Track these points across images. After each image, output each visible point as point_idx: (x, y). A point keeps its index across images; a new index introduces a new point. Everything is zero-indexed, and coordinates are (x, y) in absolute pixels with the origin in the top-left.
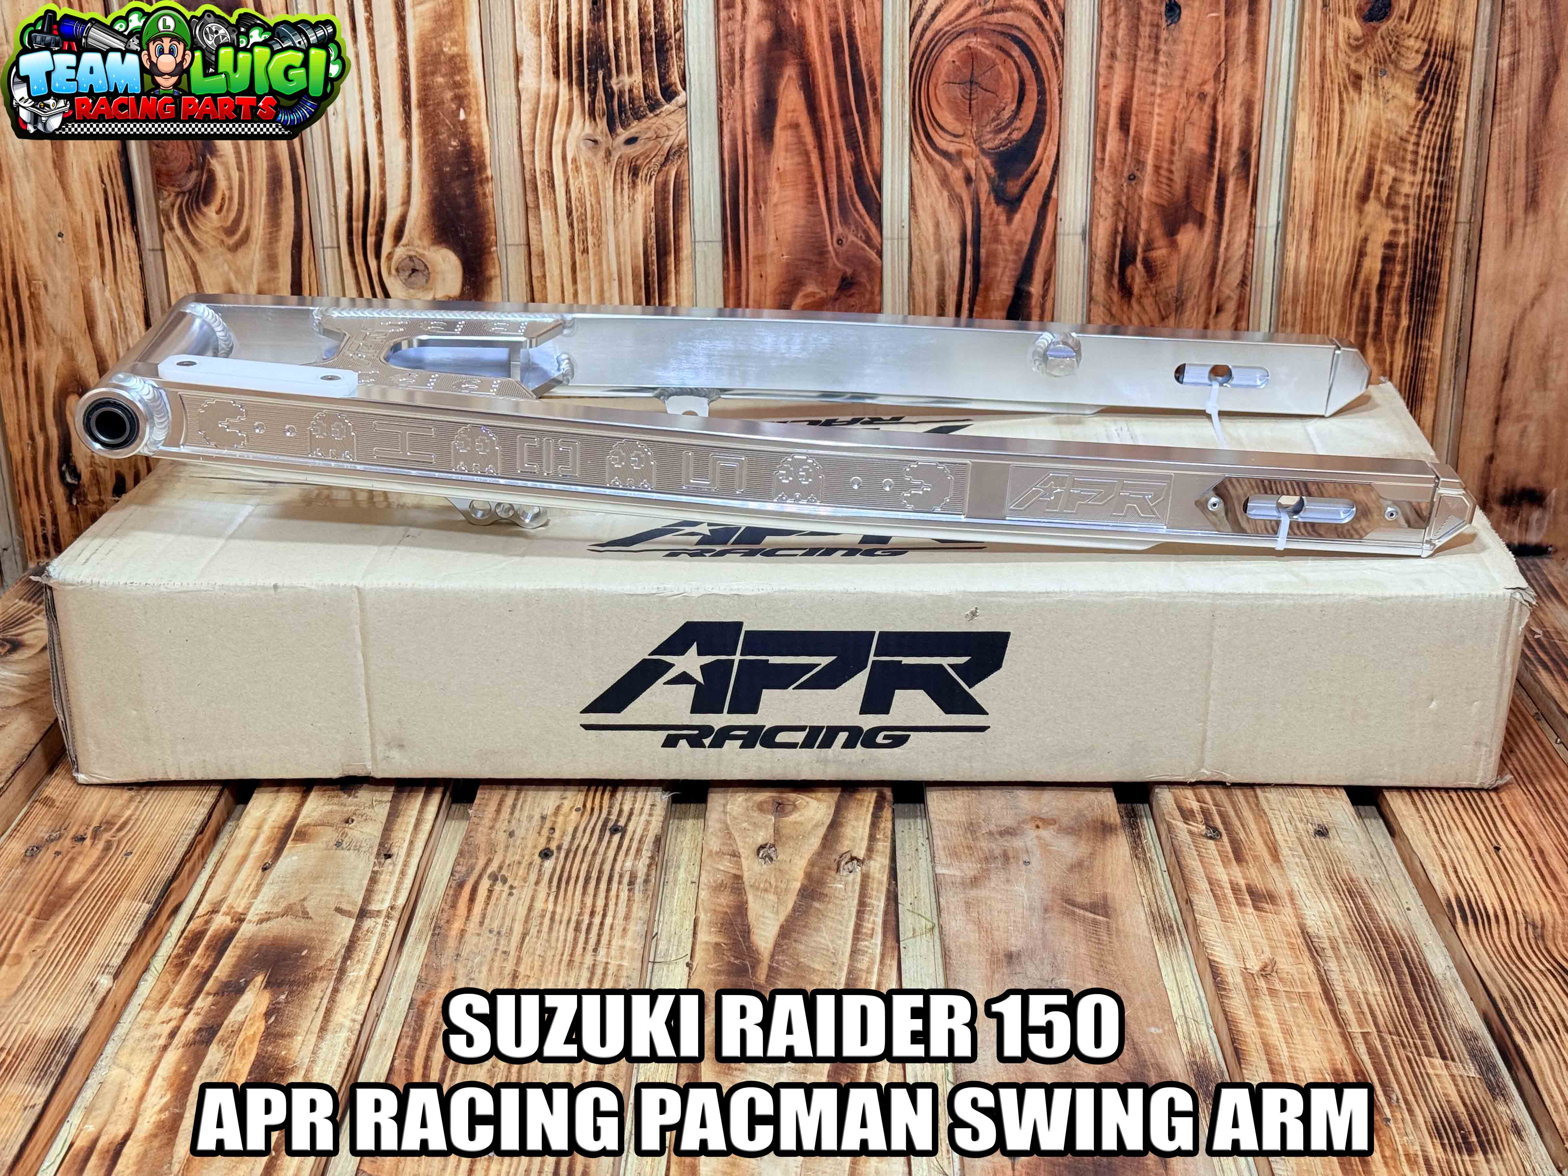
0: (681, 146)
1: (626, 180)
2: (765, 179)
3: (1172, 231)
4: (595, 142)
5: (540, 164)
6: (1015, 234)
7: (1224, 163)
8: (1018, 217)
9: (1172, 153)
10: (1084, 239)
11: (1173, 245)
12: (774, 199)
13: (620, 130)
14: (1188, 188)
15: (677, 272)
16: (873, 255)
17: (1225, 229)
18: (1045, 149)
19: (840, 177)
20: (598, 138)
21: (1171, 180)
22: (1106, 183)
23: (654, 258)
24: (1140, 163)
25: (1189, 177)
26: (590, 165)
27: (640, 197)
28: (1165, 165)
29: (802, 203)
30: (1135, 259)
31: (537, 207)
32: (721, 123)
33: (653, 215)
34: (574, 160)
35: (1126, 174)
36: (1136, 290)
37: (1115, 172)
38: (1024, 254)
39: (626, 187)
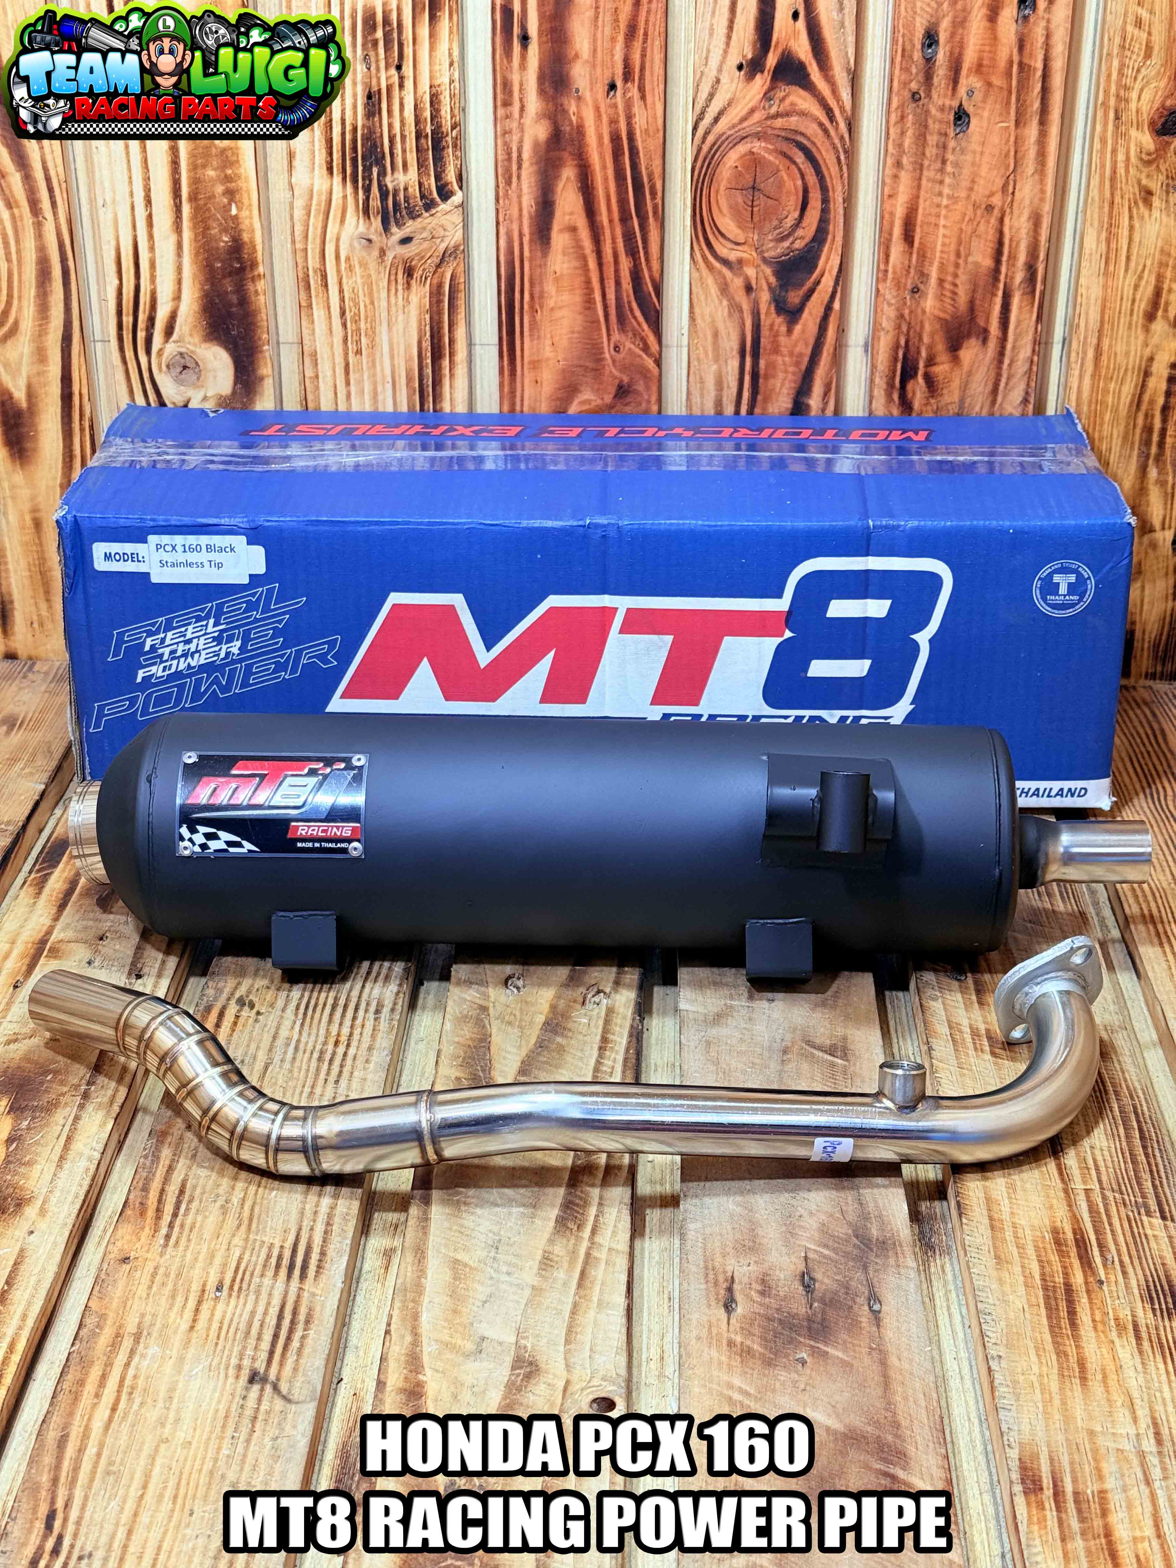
0: (456, 247)
1: (400, 280)
2: (541, 283)
3: (954, 346)
4: (370, 241)
5: (313, 262)
6: (795, 345)
7: (1010, 278)
8: (798, 328)
9: (957, 265)
10: (866, 351)
11: (956, 360)
12: (551, 303)
13: (394, 229)
14: (972, 303)
15: (452, 376)
16: (650, 363)
17: (1009, 346)
18: (828, 259)
19: (618, 283)
20: (371, 237)
21: (955, 293)
22: (888, 296)
23: (429, 361)
24: (923, 276)
25: (974, 291)
26: (363, 265)
27: (414, 299)
28: (949, 278)
29: (579, 308)
30: (916, 373)
31: (310, 306)
32: (498, 223)
33: (428, 317)
34: (348, 259)
35: (909, 286)
36: (916, 405)
37: (898, 285)
38: (803, 367)
39: (400, 287)
